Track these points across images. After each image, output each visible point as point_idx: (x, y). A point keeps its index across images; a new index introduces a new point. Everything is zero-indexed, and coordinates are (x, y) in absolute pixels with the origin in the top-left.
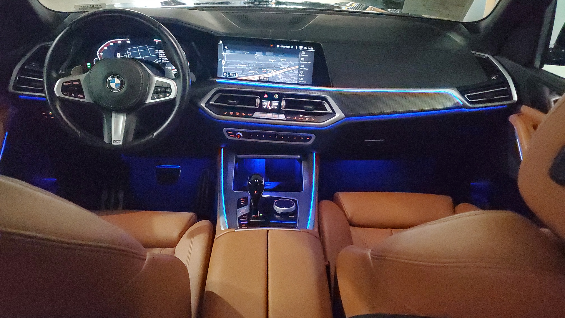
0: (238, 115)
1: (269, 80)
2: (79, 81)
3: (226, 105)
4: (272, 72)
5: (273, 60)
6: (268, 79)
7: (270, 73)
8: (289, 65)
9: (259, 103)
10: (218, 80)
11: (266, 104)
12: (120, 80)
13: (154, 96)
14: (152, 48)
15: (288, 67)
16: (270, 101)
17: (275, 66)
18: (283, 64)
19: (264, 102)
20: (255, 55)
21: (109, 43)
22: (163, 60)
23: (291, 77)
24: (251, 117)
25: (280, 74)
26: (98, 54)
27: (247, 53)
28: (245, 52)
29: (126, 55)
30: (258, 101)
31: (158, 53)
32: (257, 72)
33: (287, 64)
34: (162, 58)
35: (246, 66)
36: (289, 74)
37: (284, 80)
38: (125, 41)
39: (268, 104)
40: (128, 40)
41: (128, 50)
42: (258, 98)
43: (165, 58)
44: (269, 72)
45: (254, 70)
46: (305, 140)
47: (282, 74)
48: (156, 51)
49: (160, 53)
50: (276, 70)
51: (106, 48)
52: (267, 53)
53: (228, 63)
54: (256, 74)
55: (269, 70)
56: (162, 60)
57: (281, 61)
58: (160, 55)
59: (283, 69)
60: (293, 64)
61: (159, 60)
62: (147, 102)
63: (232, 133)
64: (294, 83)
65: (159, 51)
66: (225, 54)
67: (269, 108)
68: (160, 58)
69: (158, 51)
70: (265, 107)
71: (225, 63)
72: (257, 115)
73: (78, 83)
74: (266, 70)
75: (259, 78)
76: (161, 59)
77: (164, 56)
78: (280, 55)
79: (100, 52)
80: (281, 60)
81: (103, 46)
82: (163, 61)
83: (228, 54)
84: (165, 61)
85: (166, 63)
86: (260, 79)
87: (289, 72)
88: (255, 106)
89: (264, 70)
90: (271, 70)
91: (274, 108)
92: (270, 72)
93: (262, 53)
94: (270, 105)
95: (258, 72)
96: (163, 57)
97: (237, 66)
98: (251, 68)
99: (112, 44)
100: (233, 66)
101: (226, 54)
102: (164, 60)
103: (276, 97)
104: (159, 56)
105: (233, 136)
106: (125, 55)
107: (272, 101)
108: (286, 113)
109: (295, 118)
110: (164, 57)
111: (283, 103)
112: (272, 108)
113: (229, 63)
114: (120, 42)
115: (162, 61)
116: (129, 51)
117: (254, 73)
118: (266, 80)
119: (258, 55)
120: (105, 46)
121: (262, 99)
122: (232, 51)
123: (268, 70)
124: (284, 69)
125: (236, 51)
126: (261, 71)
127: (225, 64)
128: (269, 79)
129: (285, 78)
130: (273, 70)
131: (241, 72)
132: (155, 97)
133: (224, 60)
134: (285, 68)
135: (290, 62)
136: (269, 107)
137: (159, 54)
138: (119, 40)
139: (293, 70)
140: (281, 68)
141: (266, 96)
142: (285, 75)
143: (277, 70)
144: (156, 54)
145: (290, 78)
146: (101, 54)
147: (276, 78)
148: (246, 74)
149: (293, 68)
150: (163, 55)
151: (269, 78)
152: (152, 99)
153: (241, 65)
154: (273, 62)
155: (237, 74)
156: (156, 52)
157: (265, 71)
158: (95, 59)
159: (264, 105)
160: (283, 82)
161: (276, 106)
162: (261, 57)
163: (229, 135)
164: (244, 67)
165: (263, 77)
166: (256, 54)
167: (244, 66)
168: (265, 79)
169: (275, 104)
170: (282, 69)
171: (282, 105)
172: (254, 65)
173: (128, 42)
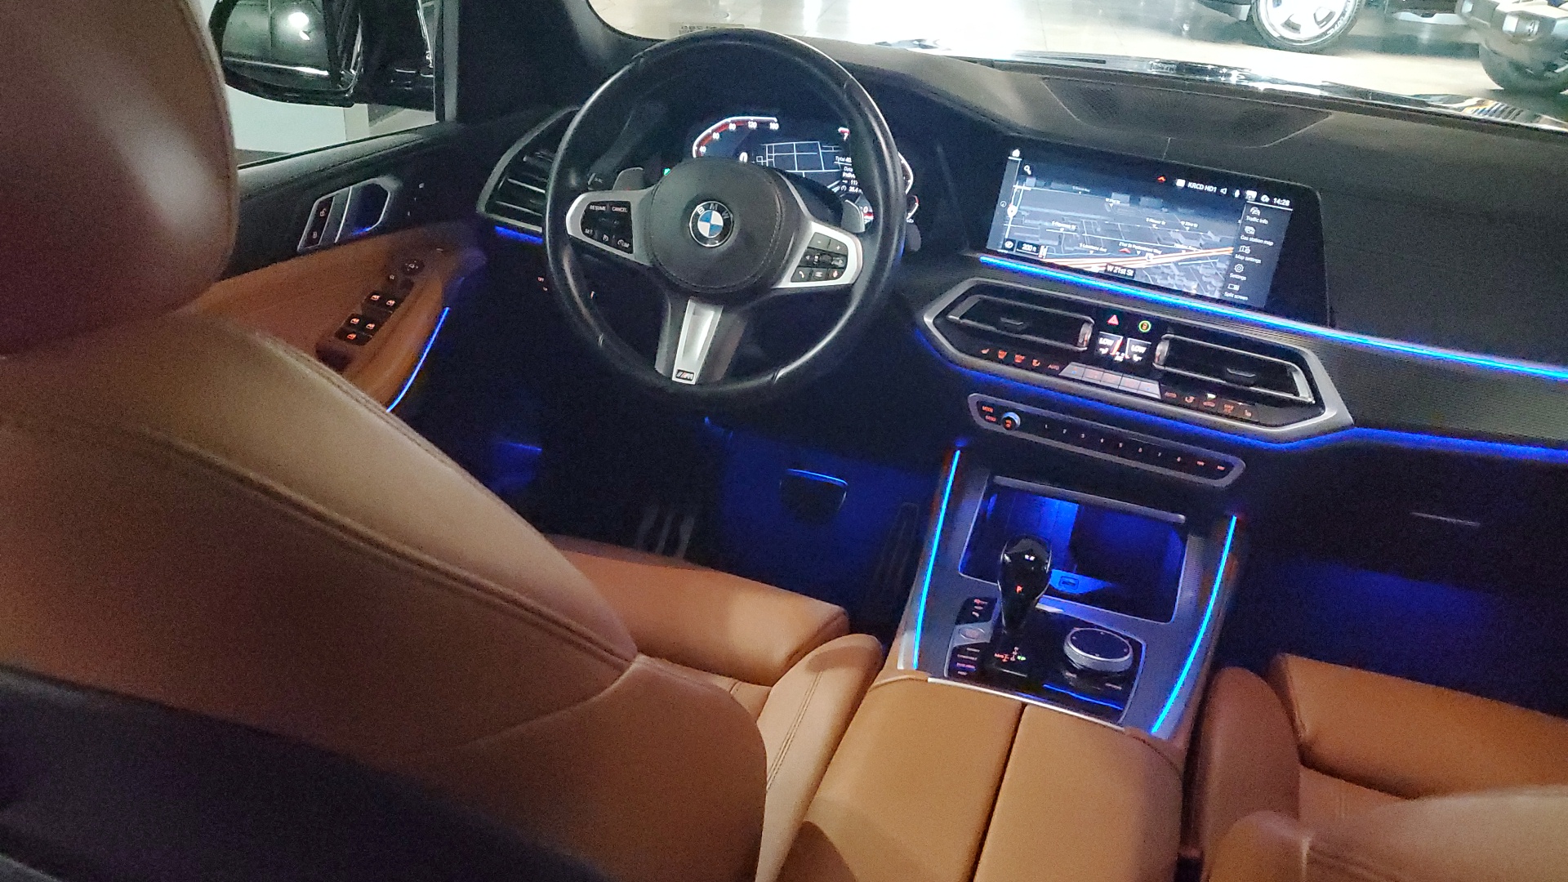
0: (1019, 361)
1: (1133, 277)
2: (627, 205)
3: (992, 328)
4: (1147, 254)
5: (1159, 222)
6: (1130, 273)
7: (1141, 255)
8: (1203, 243)
9: (1088, 337)
10: (985, 258)
11: (1109, 343)
12: (723, 217)
13: (801, 272)
14: (831, 149)
15: (1198, 246)
16: (1122, 337)
17: (1159, 239)
18: (1187, 236)
19: (1103, 336)
20: (1107, 200)
21: (727, 125)
22: (853, 186)
23: (1204, 278)
24: (1056, 374)
25: (1172, 265)
26: (695, 148)
27: (1085, 193)
28: (1080, 189)
29: (762, 161)
30: (1086, 333)
31: (843, 166)
32: (1101, 249)
33: (1197, 238)
34: (849, 179)
35: (1074, 227)
36: (1198, 267)
37: (1179, 283)
38: (768, 123)
39: (1113, 346)
40: (773, 122)
41: (770, 148)
42: (1089, 322)
44: (1139, 252)
45: (1094, 242)
46: (1210, 471)
47: (1176, 264)
48: (839, 160)
50: (1160, 252)
51: (716, 136)
52: (1144, 200)
53: (1023, 213)
54: (1096, 256)
55: (1139, 248)
56: (848, 186)
57: (1180, 227)
58: (846, 172)
59: (1184, 252)
60: (1216, 239)
61: (840, 184)
62: (779, 287)
63: (991, 410)
64: (1208, 295)
66: (1020, 187)
67: (1115, 355)
68: (846, 179)
69: (843, 160)
70: (1104, 351)
71: (1014, 213)
72: (1074, 370)
73: (624, 210)
74: (1130, 246)
75: (1106, 266)
76: (846, 182)
78: (1180, 210)
79: (699, 146)
80: (1183, 223)
81: (709, 130)
82: (850, 189)
83: (1029, 189)
84: (854, 190)
85: (855, 194)
86: (1106, 271)
87: (1200, 262)
88: (1076, 345)
89: (1125, 245)
90: (1145, 249)
91: (1131, 359)
92: (1143, 254)
93: (1127, 197)
94: (1122, 349)
95: (1105, 250)
97: (1047, 224)
98: (1086, 235)
99: (732, 127)
100: (1038, 223)
101: (1023, 188)
103: (1145, 327)
104: (844, 174)
105: (994, 419)
106: (760, 159)
107: (1129, 339)
108: (1166, 380)
109: (1192, 398)
111: (1162, 349)
112: (1124, 359)
113: (1026, 214)
114: (753, 125)
115: (846, 189)
116: (770, 151)
117: (1092, 252)
118: (1126, 275)
119: (1114, 201)
120: (715, 130)
121: (1100, 327)
122: (1042, 183)
123: (1136, 247)
124: (1187, 251)
125: (1053, 185)
126: (1114, 249)
127: (1014, 217)
128: (1134, 273)
129: (1184, 279)
130: (1151, 250)
131: (1056, 243)
132: (805, 276)
133: (1015, 204)
134: (1190, 248)
135: (1209, 233)
136: (1118, 353)
137: (846, 169)
138: (752, 118)
139: (1211, 257)
140: (1177, 246)
141: (1114, 320)
142: (1187, 269)
143: (1166, 251)
144: (837, 167)
145: (1201, 280)
146: (703, 149)
147: (1158, 275)
148: (1070, 252)
149: (1214, 252)
151: (1134, 270)
152: (793, 281)
153: (1058, 224)
154: (1158, 225)
155: (1042, 247)
156: (839, 163)
157: (1126, 250)
158: (686, 160)
159: (1104, 346)
160: (1175, 288)
161: (1139, 354)
162: (1125, 208)
163: (983, 414)
164: (1069, 231)
165: (1119, 266)
166: (1110, 197)
167: (1068, 226)
168: (1123, 272)
169: (1136, 349)
170: (1179, 251)
171: (1158, 353)
172: (1099, 229)
173: (774, 126)
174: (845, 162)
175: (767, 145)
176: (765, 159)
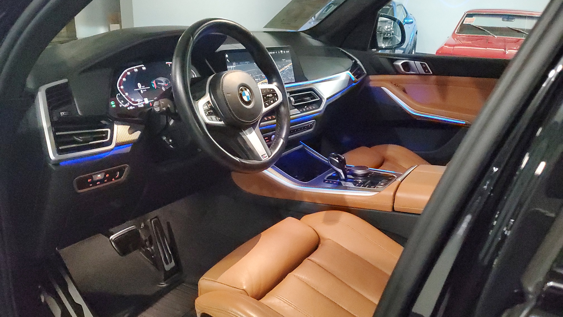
2: (209, 102)
13: (266, 104)
21: (126, 73)
26: (118, 88)
27: (248, 63)
28: (247, 62)
32: (259, 79)
38: (141, 68)
40: (143, 67)
51: (124, 79)
63: (267, 138)
66: (232, 67)
73: (210, 105)
79: (120, 86)
81: (120, 78)
83: (235, 66)
98: (254, 76)
99: (129, 73)
105: (268, 141)
108: (298, 107)
114: (136, 70)
120: (122, 78)
122: (237, 64)
125: (240, 63)
132: (268, 105)
138: (134, 67)
146: (122, 87)
152: (265, 107)
157: (264, 77)
158: (117, 95)
172: (256, 73)
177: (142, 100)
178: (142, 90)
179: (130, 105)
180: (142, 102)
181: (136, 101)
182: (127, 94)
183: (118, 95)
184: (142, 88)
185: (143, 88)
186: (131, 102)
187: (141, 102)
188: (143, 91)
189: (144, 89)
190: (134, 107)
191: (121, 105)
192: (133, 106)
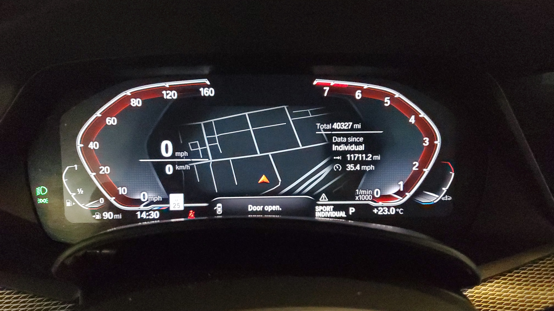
14: (307, 114)
21: (126, 101)
22: (351, 162)
26: (79, 145)
31: (330, 137)
34: (344, 153)
38: (196, 88)
40: (204, 86)
41: (208, 127)
43: (359, 152)
48: (323, 128)
49: (339, 136)
51: (111, 121)
56: (344, 162)
58: (339, 144)
61: (332, 162)
65: (336, 126)
68: (338, 153)
69: (329, 127)
76: (340, 158)
77: (353, 148)
79: (86, 141)
81: (97, 114)
82: (350, 167)
84: (358, 167)
85: (362, 173)
96: (350, 152)
99: (136, 103)
102: (355, 163)
104: (334, 148)
106: (195, 146)
110: (354, 152)
114: (172, 95)
115: (344, 167)
116: (210, 131)
120: (107, 114)
137: (335, 139)
138: (167, 84)
144: (321, 138)
146: (93, 145)
150: (351, 143)
156: (323, 133)
158: (68, 167)
173: (208, 92)
174: (333, 130)
175: (202, 123)
176: (203, 144)
177: (159, 198)
178: (174, 164)
179: (110, 207)
180: (158, 203)
181: (137, 197)
182: (105, 170)
183: (72, 170)
184: (173, 156)
185: (179, 157)
186: (112, 200)
187: (152, 203)
188: (177, 167)
189: (180, 163)
190: (119, 216)
191: (73, 201)
192: (117, 211)
